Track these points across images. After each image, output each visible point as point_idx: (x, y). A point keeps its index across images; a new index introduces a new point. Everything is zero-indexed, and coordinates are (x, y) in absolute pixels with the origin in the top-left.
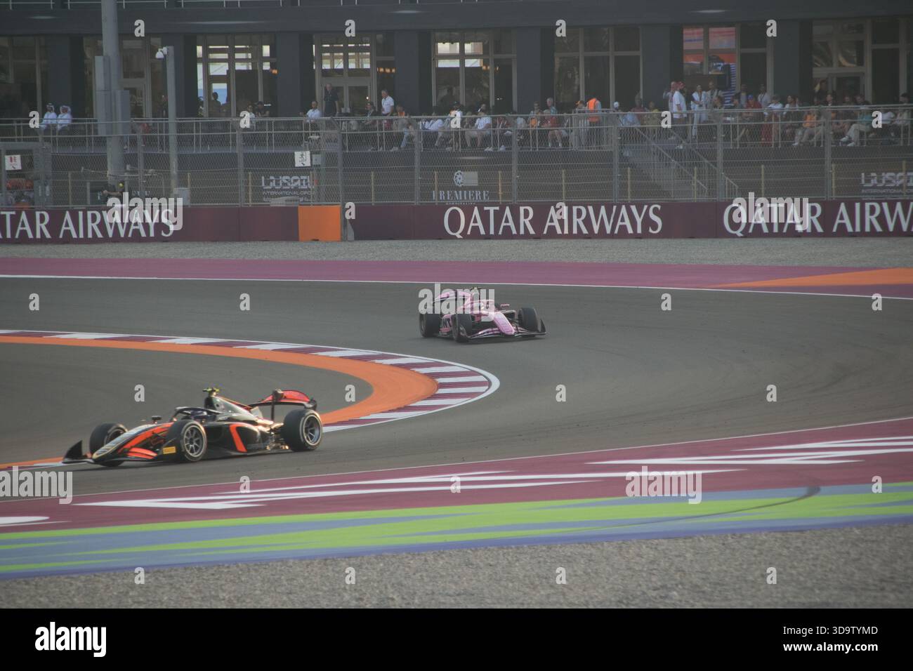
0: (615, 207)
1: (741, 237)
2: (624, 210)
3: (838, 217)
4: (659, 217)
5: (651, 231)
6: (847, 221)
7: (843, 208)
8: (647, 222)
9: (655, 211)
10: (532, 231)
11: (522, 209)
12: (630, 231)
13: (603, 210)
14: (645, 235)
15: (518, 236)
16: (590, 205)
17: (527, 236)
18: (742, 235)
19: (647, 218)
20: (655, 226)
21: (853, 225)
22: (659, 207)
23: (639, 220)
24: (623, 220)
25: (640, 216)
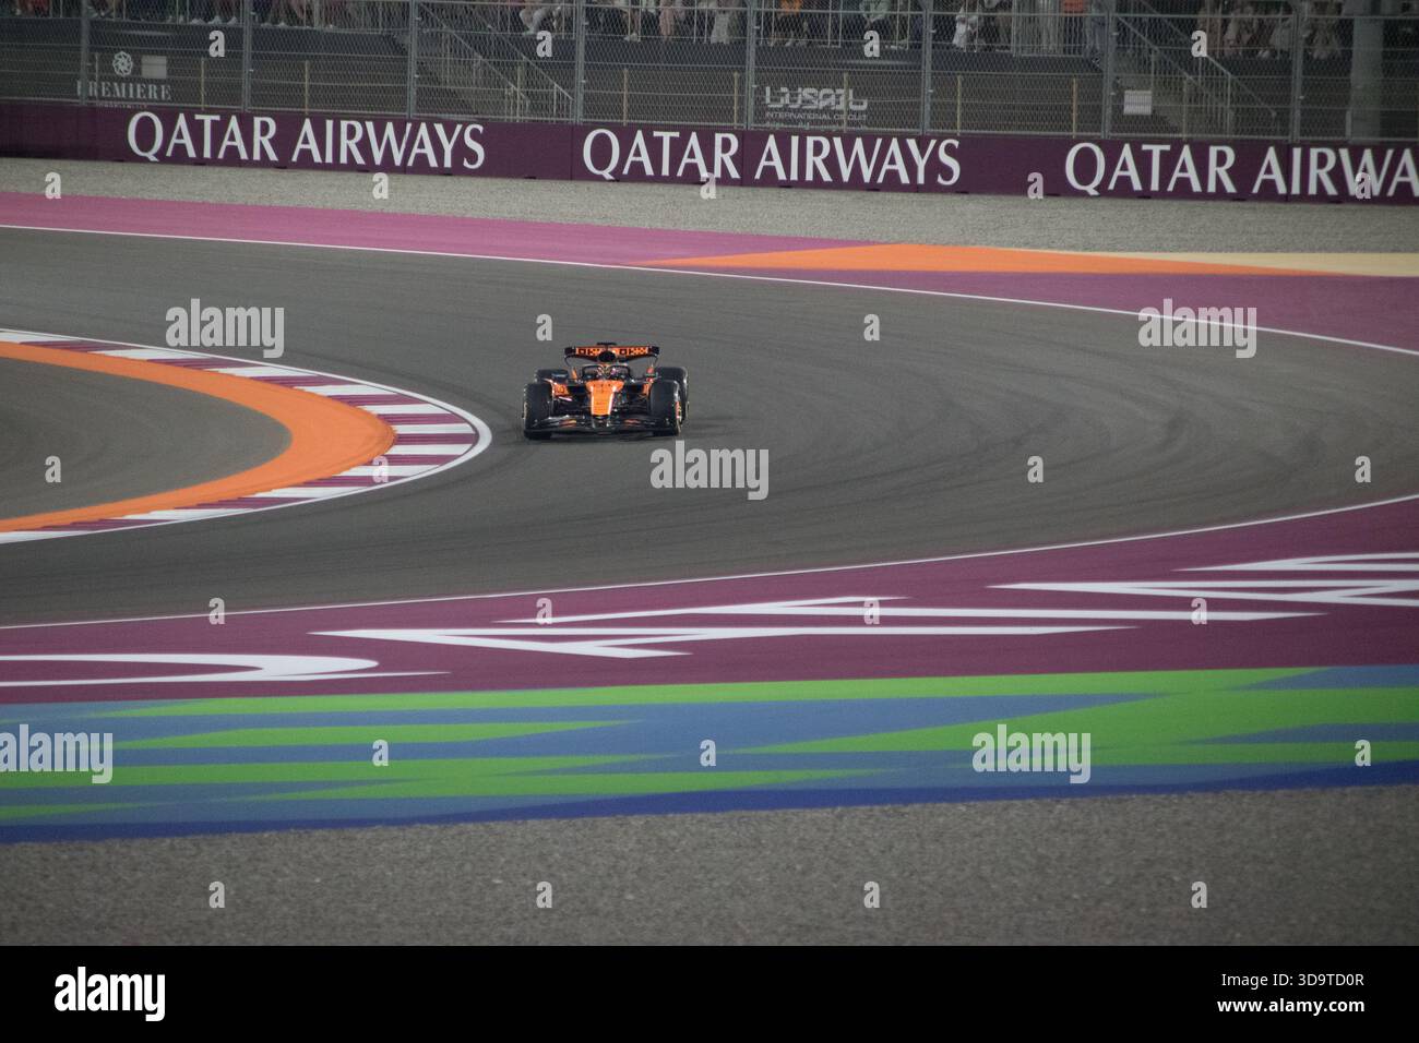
0: (409, 126)
1: (611, 181)
2: (423, 130)
3: (764, 156)
4: (480, 143)
5: (466, 164)
6: (777, 163)
7: (771, 143)
8: (461, 151)
9: (475, 134)
10: (273, 156)
11: (257, 121)
12: (433, 163)
13: (390, 129)
14: (457, 170)
15: (250, 163)
16: (369, 120)
17: (265, 162)
18: (611, 178)
19: (460, 145)
20: (473, 157)
21: (787, 170)
22: (481, 128)
23: (448, 147)
24: (422, 145)
25: (449, 140)
